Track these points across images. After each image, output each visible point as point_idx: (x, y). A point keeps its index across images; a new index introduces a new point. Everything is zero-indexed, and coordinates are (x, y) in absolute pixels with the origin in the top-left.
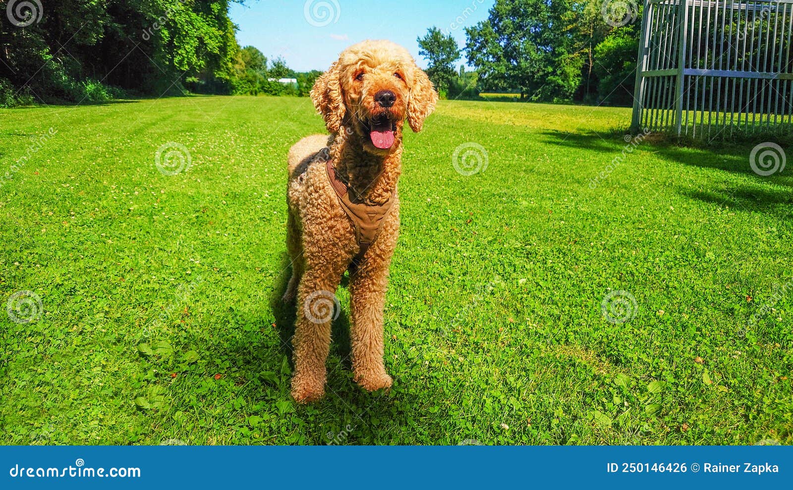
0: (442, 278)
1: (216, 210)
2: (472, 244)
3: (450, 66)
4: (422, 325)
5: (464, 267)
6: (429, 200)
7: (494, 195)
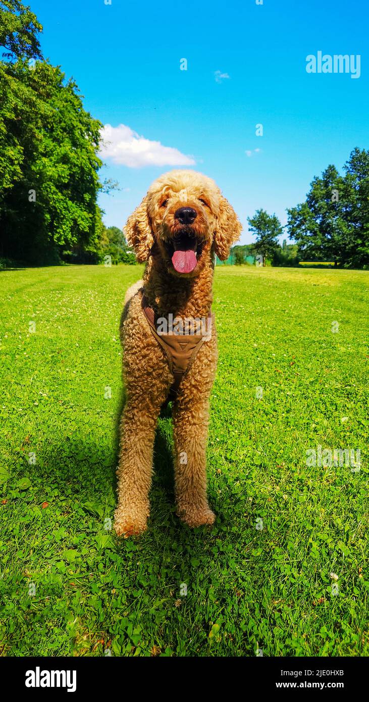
0: (267, 414)
1: (70, 351)
2: (295, 383)
3: (274, 240)
4: (247, 460)
5: (288, 405)
6: (255, 345)
7: (314, 342)
